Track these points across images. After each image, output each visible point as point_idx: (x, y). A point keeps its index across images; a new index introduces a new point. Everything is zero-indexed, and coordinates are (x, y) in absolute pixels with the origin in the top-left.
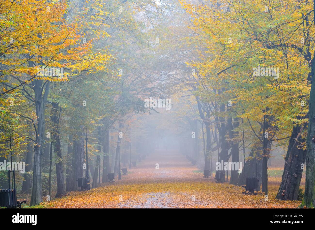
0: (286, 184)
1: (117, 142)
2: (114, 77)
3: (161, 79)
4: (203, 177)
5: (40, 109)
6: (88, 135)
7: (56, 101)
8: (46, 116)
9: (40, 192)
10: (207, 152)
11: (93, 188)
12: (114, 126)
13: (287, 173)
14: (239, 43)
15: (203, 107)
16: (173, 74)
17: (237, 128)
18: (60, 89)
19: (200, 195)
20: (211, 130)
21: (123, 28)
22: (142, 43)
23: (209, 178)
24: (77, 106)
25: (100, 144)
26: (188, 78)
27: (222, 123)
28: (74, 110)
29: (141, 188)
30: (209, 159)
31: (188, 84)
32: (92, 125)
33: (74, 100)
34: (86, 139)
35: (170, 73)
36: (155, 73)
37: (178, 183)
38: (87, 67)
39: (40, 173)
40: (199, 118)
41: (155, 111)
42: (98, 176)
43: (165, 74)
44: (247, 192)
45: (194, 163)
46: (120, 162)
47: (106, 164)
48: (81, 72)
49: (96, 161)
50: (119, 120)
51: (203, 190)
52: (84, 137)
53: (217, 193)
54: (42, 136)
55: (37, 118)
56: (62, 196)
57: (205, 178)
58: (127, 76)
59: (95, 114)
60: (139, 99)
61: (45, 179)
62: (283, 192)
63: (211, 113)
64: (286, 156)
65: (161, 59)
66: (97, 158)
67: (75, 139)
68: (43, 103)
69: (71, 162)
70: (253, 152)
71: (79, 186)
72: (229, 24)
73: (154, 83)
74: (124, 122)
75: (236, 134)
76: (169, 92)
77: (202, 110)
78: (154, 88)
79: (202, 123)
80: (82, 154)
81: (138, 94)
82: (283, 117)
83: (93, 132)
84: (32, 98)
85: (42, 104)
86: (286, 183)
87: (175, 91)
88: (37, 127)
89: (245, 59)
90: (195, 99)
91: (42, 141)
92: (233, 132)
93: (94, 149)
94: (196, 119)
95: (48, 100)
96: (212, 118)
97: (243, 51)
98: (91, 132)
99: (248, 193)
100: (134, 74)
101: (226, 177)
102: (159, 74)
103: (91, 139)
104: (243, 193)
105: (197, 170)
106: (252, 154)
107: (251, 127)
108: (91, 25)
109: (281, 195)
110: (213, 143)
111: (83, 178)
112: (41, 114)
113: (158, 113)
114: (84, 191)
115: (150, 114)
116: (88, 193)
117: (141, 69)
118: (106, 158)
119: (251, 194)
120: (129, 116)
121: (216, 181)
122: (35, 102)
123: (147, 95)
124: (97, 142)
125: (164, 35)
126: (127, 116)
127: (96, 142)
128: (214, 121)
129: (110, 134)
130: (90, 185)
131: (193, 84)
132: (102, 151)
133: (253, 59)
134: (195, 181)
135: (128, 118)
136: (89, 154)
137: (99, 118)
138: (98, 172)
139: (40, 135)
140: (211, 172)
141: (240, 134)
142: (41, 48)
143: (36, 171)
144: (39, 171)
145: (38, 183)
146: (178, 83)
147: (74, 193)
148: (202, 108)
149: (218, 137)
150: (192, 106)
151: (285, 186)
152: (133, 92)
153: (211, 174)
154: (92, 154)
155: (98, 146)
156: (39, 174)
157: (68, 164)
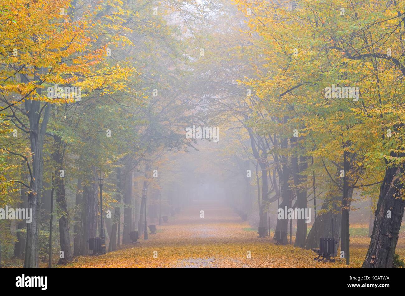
0: (376, 248)
1: (142, 190)
2: (139, 100)
3: (202, 105)
4: (258, 237)
5: (36, 143)
6: (103, 180)
7: (58, 132)
8: (45, 153)
9: (36, 257)
10: (262, 203)
11: (109, 251)
12: (139, 167)
13: (377, 233)
14: (311, 51)
15: (257, 143)
16: (218, 99)
17: (306, 170)
18: (65, 115)
19: (255, 262)
20: (268, 174)
21: (151, 34)
22: (176, 54)
23: (266, 239)
24: (87, 140)
25: (120, 193)
26: (238, 104)
27: (284, 164)
28: (83, 145)
29: (175, 252)
30: (266, 213)
31: (239, 112)
32: (109, 167)
33: (83, 132)
34: (101, 186)
35: (214, 97)
36: (193, 96)
37: (224, 245)
38: (101, 85)
39: (36, 231)
40: (252, 158)
41: (194, 148)
42: (117, 236)
43: (207, 98)
44: (321, 258)
45: (244, 218)
46: (146, 217)
47: (128, 219)
48: (93, 91)
49: (115, 215)
50: (145, 160)
51: (259, 254)
52: (97, 183)
53: (280, 260)
54: (39, 180)
55: (32, 155)
56: (67, 262)
57: (260, 239)
58: (156, 101)
59: (112, 151)
60: (172, 132)
61: (44, 239)
62: (372, 258)
63: (268, 151)
64: (376, 209)
65: (202, 78)
66: (116, 211)
67: (85, 185)
68: (41, 135)
69: (79, 217)
70: (328, 203)
71: (91, 249)
72: (298, 25)
73: (192, 110)
74: (151, 163)
75: (304, 179)
76: (212, 123)
77: (257, 148)
78: (193, 116)
79: (256, 164)
80: (95, 205)
81: (170, 125)
82: (374, 153)
83: (110, 175)
84: (26, 128)
85: (39, 137)
86: (377, 246)
87: (221, 121)
88: (31, 168)
89: (319, 73)
90: (247, 133)
91: (38, 187)
92: (299, 177)
93: (111, 199)
94: (248, 159)
95: (47, 131)
96: (270, 158)
97: (316, 62)
98: (107, 175)
99: (322, 260)
100: (165, 97)
101: (289, 237)
102: (200, 98)
103: (108, 185)
104: (315, 259)
105: (249, 227)
106: (327, 205)
107: (326, 169)
108: (107, 29)
109: (369, 262)
110: (270, 192)
111: (96, 238)
112: (37, 150)
113: (197, 150)
114: (97, 256)
115: (187, 151)
116: (103, 259)
117: (175, 91)
118: (128, 211)
119: (326, 261)
120: (158, 155)
121: (276, 242)
122: (29, 134)
123: (182, 126)
124: (116, 190)
125: (207, 45)
126: (156, 155)
127: (114, 189)
128: (272, 162)
129: (133, 180)
130: (105, 247)
131: (244, 112)
132: (122, 201)
133: (330, 73)
134: (247, 242)
135: (158, 157)
136: (104, 206)
137: (118, 157)
138: (117, 230)
139: (35, 179)
140: (268, 231)
141: (309, 179)
142: (35, 56)
143: (30, 228)
144: (34, 229)
145: (33, 246)
146: (225, 110)
147: (83, 259)
148: (256, 145)
149: (278, 183)
150: (243, 142)
151: (376, 251)
152: (164, 123)
153: (268, 233)
154: (108, 205)
155: (117, 195)
156: (34, 233)
157: (76, 218)
